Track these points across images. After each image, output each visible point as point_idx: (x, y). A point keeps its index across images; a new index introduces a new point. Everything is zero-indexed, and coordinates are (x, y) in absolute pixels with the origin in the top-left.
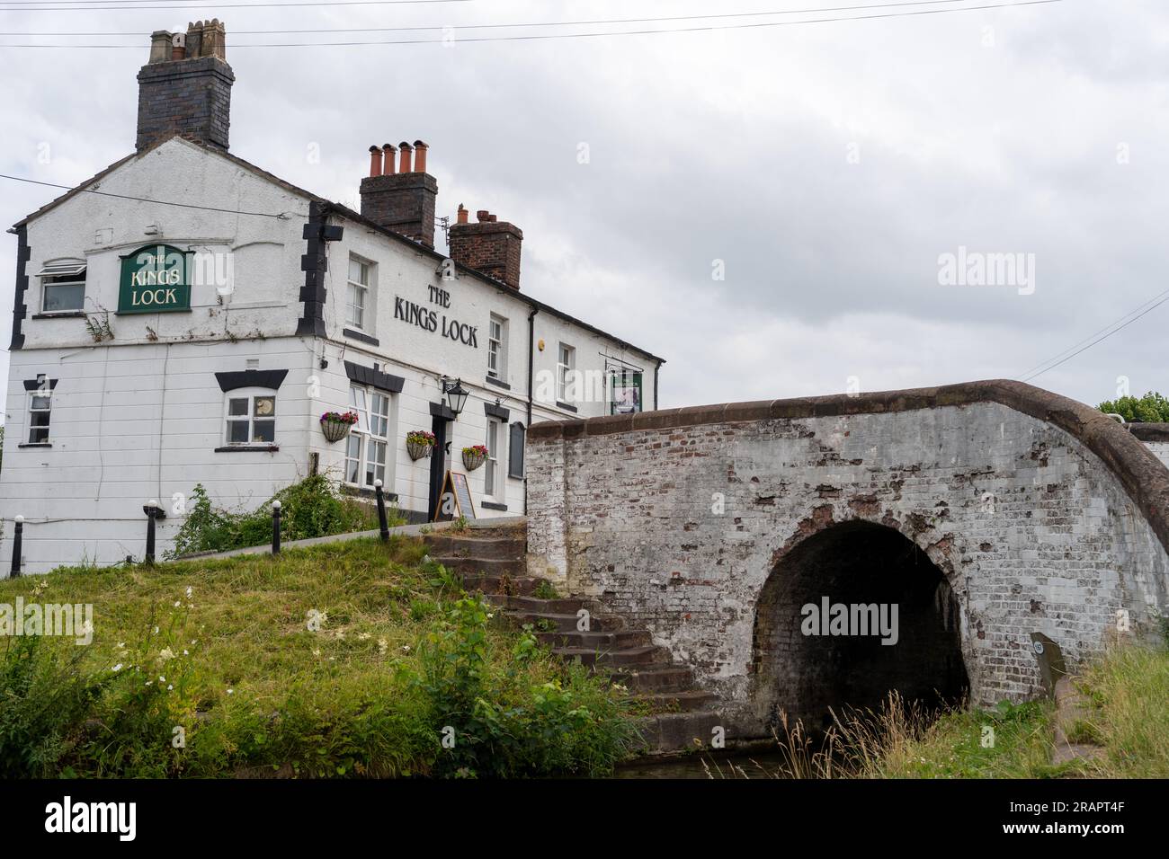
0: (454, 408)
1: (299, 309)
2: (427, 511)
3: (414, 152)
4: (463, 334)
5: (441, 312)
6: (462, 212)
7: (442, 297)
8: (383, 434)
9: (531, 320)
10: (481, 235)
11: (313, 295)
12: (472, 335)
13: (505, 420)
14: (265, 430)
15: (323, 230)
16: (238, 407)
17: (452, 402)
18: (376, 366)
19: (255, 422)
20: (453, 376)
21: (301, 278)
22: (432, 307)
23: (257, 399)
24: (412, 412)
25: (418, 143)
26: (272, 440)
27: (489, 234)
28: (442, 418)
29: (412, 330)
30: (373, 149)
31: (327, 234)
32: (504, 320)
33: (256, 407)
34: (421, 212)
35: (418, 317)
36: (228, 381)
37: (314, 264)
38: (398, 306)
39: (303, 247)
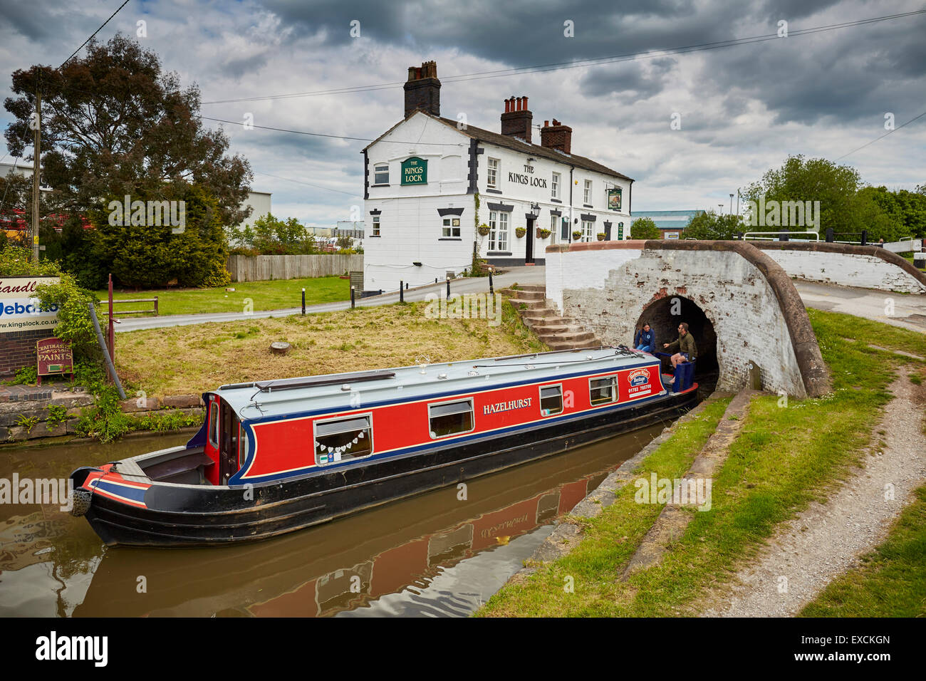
0: (536, 215)
1: (468, 183)
2: (525, 257)
3: (522, 101)
4: (540, 183)
5: (529, 175)
6: (546, 122)
7: (530, 169)
8: (505, 229)
9: (571, 172)
10: (554, 131)
11: (473, 177)
12: (544, 183)
13: (560, 216)
14: (457, 232)
15: (476, 148)
16: (446, 222)
17: (535, 212)
18: (501, 202)
19: (453, 229)
20: (535, 201)
21: (468, 170)
22: (525, 174)
23: (453, 220)
24: (518, 220)
25: (524, 98)
26: (459, 235)
27: (558, 131)
28: (531, 220)
29: (518, 185)
30: (506, 101)
31: (478, 152)
32: (559, 174)
33: (453, 223)
34: (525, 128)
35: (520, 179)
36: (442, 212)
37: (473, 164)
38: (510, 176)
39: (468, 158)
